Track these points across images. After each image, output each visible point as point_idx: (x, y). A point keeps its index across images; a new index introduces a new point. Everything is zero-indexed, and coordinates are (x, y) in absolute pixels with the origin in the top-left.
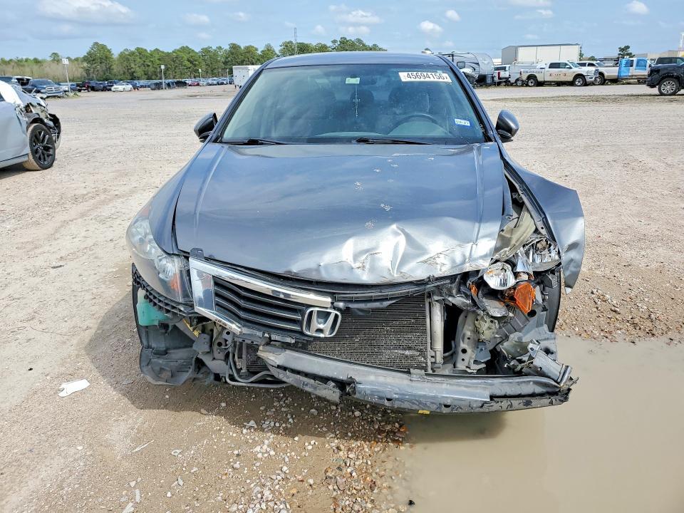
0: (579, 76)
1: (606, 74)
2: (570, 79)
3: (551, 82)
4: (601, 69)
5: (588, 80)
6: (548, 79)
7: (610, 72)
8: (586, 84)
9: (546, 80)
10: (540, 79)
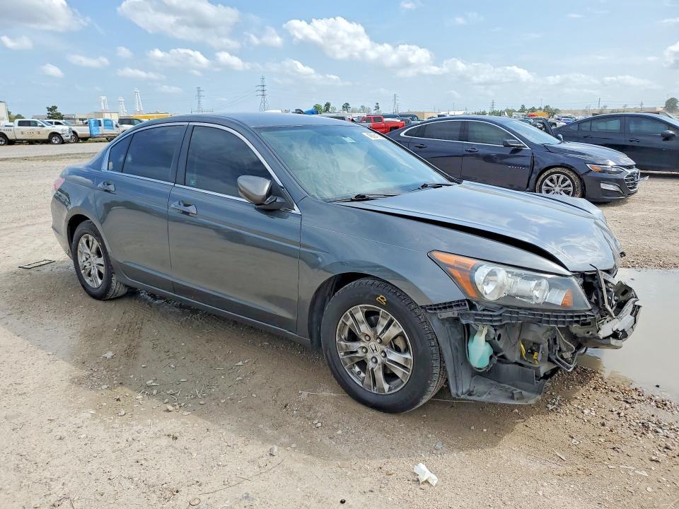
0: (54, 134)
1: (78, 133)
2: (46, 137)
3: (22, 140)
4: (75, 128)
5: (65, 138)
6: (20, 137)
7: (83, 131)
8: (63, 142)
9: (18, 138)
10: (10, 136)
